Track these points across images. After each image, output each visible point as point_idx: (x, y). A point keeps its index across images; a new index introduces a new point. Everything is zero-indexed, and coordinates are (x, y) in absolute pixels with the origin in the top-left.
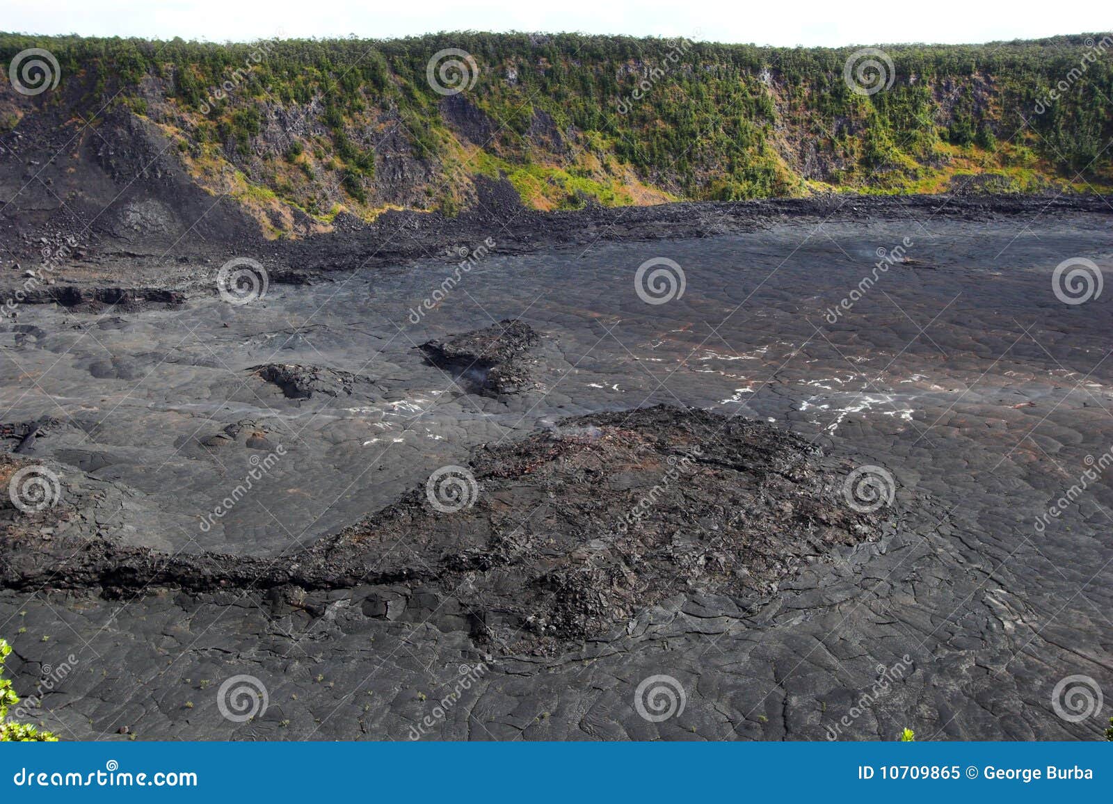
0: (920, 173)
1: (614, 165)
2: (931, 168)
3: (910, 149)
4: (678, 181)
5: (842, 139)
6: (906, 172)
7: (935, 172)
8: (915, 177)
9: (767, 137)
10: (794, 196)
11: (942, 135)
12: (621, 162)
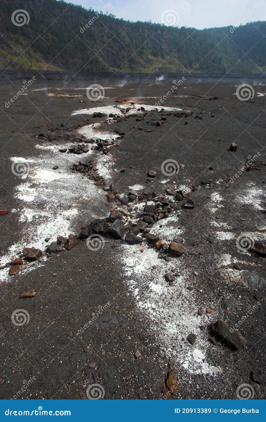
0: (146, 66)
1: (32, 52)
2: (148, 65)
3: (142, 57)
4: (62, 63)
5: (121, 51)
6: (142, 66)
7: (150, 66)
8: (144, 68)
9: (94, 47)
10: (107, 71)
11: (151, 53)
12: (35, 52)
